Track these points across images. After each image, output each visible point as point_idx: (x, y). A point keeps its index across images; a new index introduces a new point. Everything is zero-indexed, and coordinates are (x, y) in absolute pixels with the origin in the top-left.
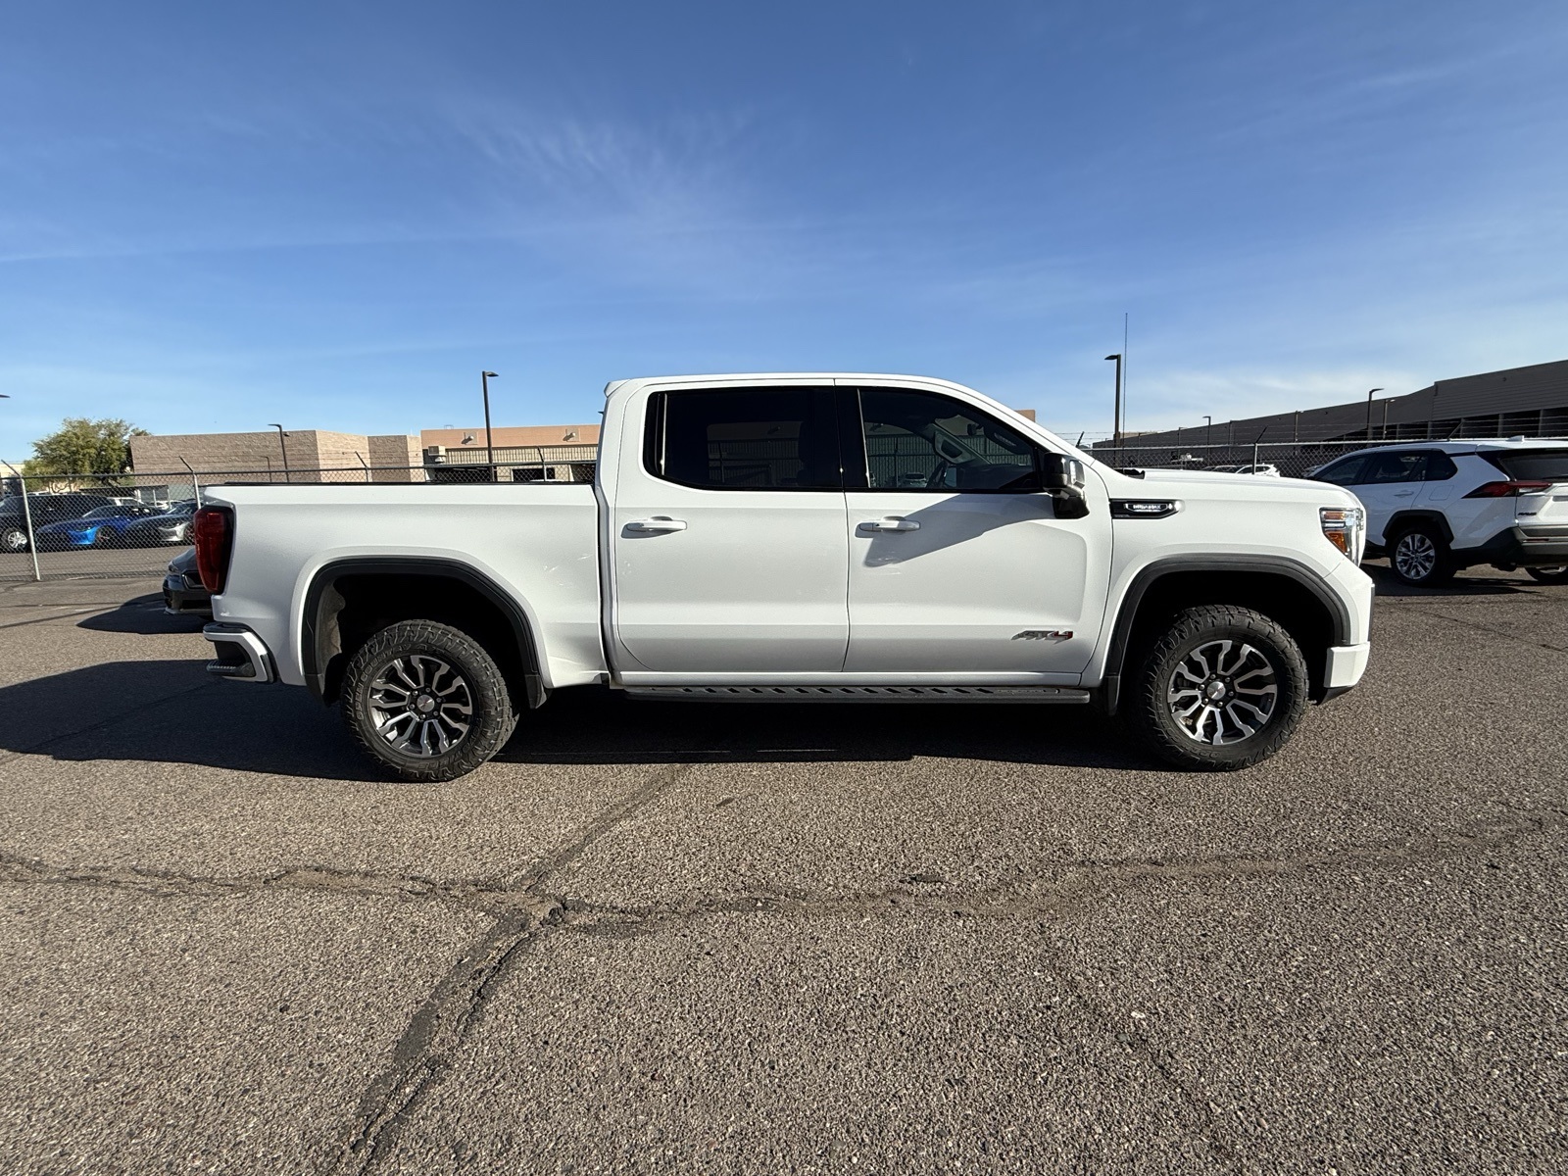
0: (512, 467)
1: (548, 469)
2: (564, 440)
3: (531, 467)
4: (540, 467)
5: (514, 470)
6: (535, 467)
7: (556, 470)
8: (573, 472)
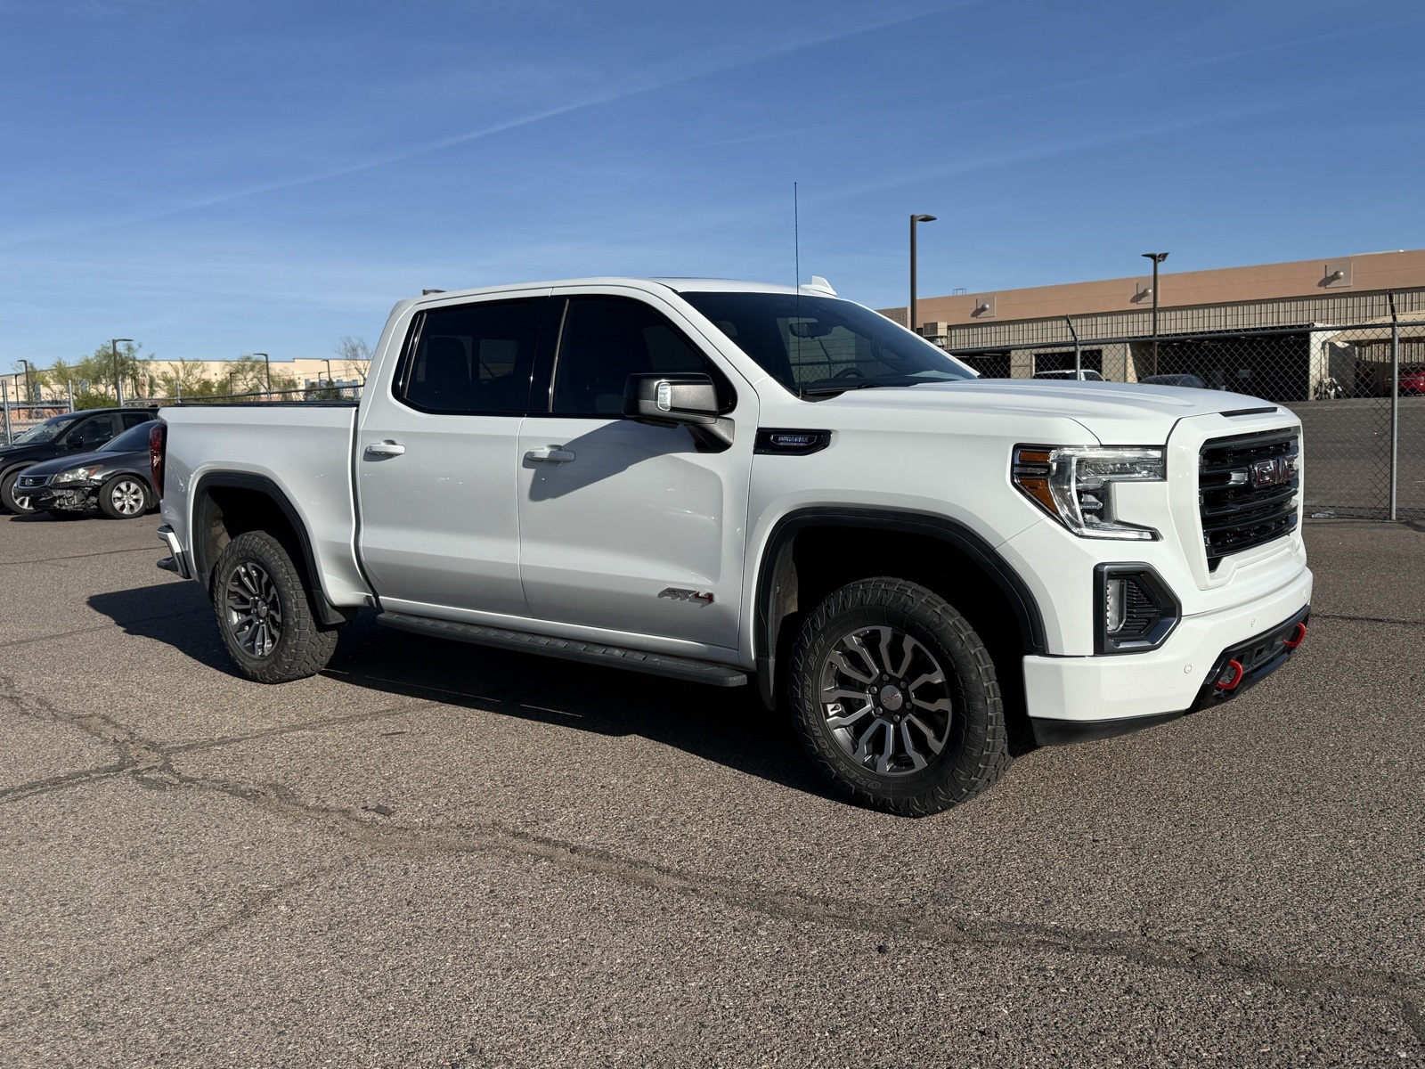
0: (1035, 351)
1: (1083, 353)
2: (1132, 301)
3: (1057, 350)
4: (1072, 349)
5: (1037, 356)
6: (1064, 349)
7: (1105, 354)
8: (1133, 355)
